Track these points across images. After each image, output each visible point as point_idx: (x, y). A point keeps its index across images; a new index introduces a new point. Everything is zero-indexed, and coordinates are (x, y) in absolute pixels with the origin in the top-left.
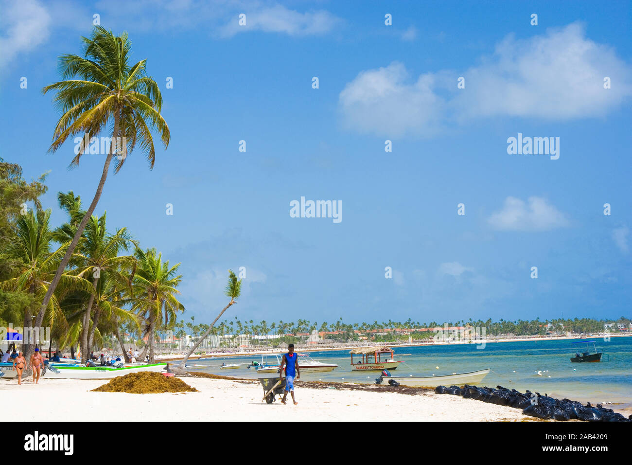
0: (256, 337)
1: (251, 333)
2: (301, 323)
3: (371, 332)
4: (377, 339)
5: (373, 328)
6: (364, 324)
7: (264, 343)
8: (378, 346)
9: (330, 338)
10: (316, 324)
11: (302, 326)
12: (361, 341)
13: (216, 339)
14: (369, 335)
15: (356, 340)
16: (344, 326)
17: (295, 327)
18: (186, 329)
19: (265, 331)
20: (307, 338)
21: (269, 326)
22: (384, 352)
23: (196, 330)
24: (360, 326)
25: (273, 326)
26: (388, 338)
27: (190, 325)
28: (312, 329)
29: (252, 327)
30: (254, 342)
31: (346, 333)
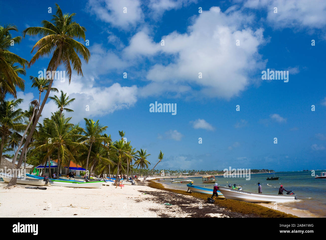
0: (184, 173)
1: (182, 173)
2: (193, 170)
3: (209, 173)
4: (210, 174)
5: (209, 172)
6: (207, 171)
7: (185, 175)
8: (210, 176)
9: (200, 174)
10: (197, 171)
11: (194, 171)
12: (207, 174)
13: (174, 174)
14: (208, 173)
15: (205, 174)
16: (203, 171)
17: (192, 171)
18: (168, 172)
19: (186, 172)
20: (195, 174)
21: (186, 171)
22: (212, 177)
23: (170, 172)
24: (206, 171)
25: (187, 171)
26: (213, 174)
27: (169, 171)
28: (196, 172)
29: (183, 171)
30: (183, 175)
31: (203, 173)
